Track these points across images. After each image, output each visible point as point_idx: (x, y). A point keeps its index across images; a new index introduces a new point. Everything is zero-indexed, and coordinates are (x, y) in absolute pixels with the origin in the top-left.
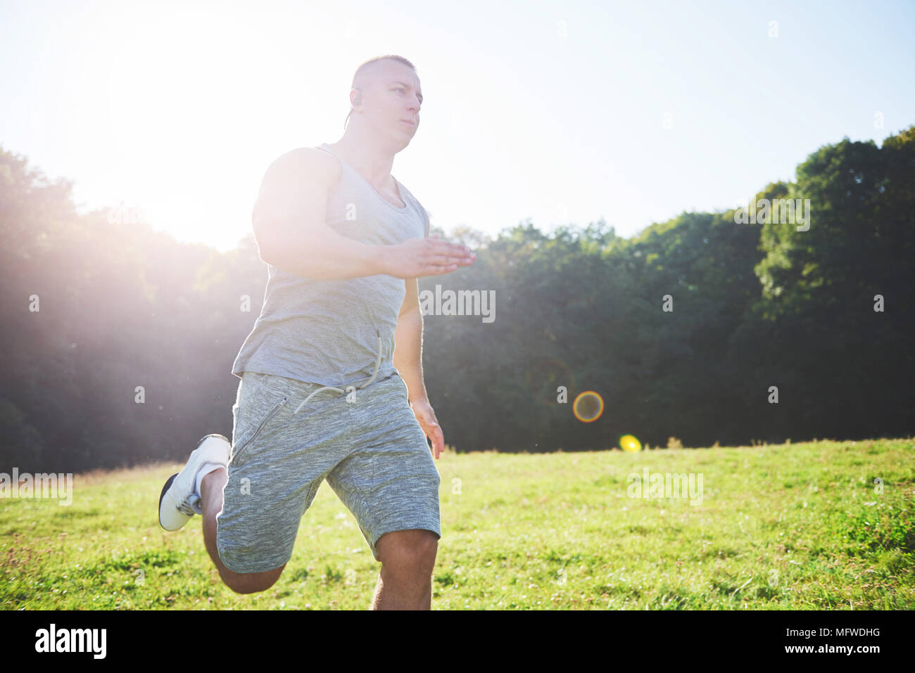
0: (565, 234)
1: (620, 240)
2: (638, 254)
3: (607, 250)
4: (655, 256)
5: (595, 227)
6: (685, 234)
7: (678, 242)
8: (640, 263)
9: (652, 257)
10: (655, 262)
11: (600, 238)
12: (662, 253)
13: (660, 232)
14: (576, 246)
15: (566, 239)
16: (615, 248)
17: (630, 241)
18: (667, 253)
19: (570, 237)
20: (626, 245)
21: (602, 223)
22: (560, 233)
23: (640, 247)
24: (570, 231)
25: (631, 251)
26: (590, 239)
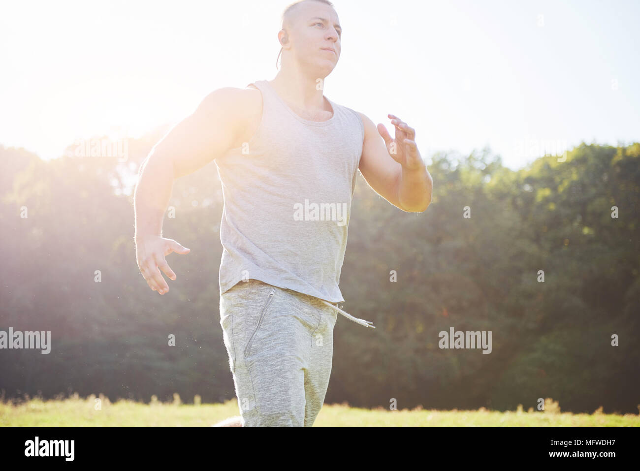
0: (444, 160)
1: (507, 171)
2: (527, 188)
3: (490, 182)
4: (547, 192)
5: (479, 155)
6: (583, 169)
7: (575, 177)
8: (529, 199)
9: (544, 193)
10: (547, 200)
11: (484, 168)
12: (554, 189)
13: (554, 165)
14: (455, 176)
15: (444, 166)
16: (501, 181)
17: (519, 173)
18: (561, 189)
19: (449, 165)
20: (513, 177)
21: (486, 151)
22: (437, 160)
23: (530, 180)
24: (449, 158)
25: (518, 184)
26: (472, 168)
